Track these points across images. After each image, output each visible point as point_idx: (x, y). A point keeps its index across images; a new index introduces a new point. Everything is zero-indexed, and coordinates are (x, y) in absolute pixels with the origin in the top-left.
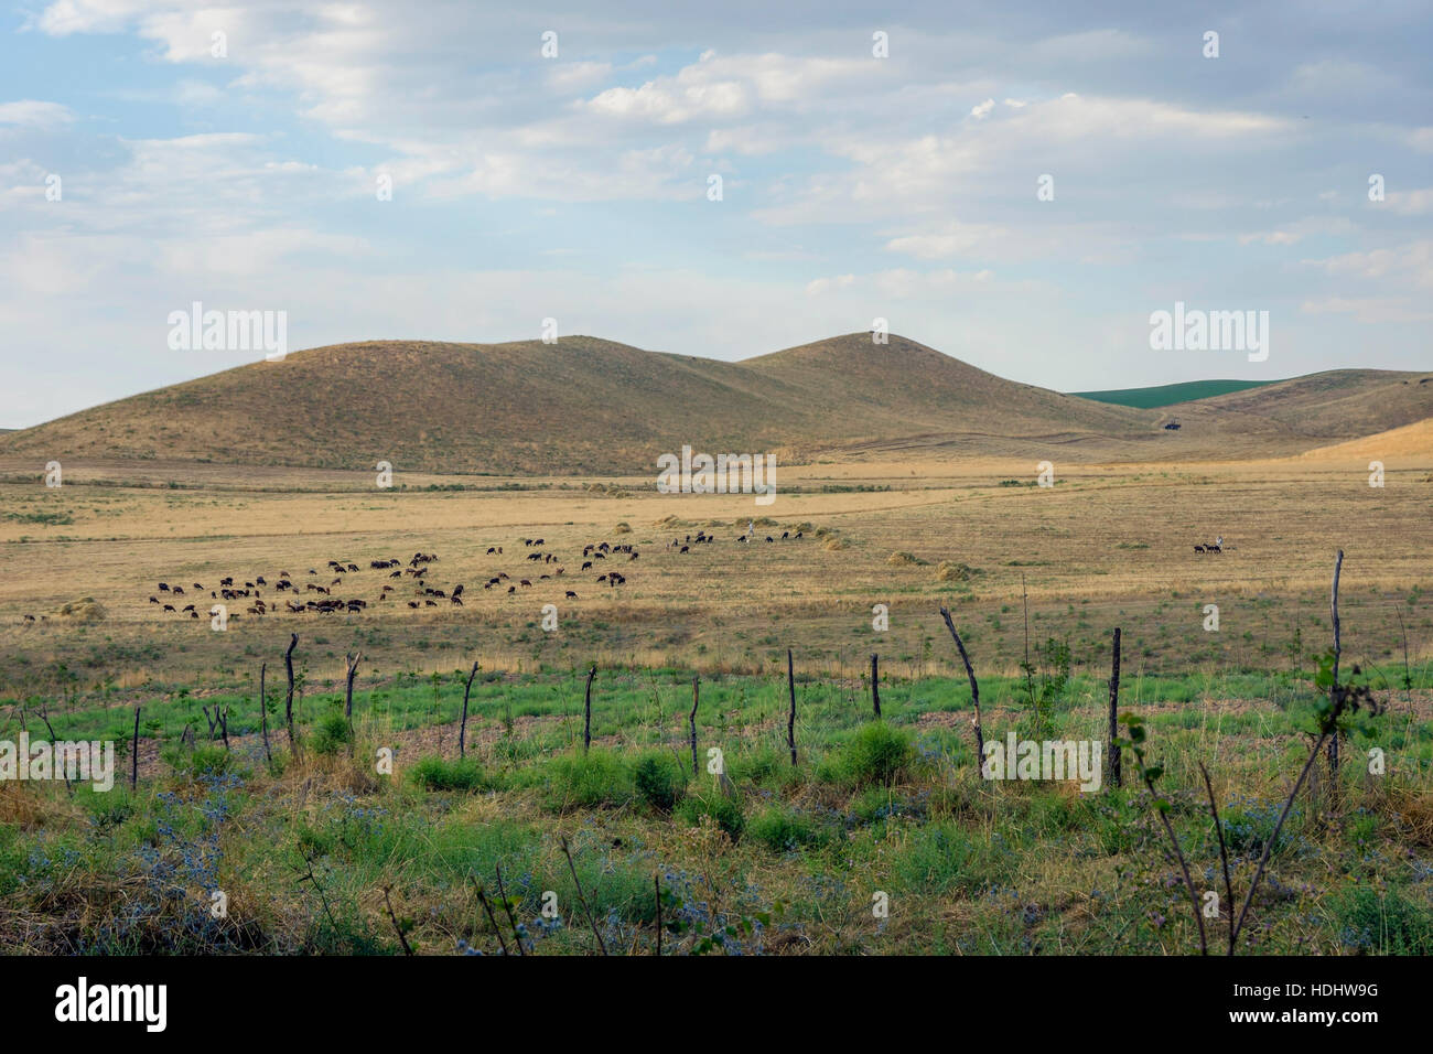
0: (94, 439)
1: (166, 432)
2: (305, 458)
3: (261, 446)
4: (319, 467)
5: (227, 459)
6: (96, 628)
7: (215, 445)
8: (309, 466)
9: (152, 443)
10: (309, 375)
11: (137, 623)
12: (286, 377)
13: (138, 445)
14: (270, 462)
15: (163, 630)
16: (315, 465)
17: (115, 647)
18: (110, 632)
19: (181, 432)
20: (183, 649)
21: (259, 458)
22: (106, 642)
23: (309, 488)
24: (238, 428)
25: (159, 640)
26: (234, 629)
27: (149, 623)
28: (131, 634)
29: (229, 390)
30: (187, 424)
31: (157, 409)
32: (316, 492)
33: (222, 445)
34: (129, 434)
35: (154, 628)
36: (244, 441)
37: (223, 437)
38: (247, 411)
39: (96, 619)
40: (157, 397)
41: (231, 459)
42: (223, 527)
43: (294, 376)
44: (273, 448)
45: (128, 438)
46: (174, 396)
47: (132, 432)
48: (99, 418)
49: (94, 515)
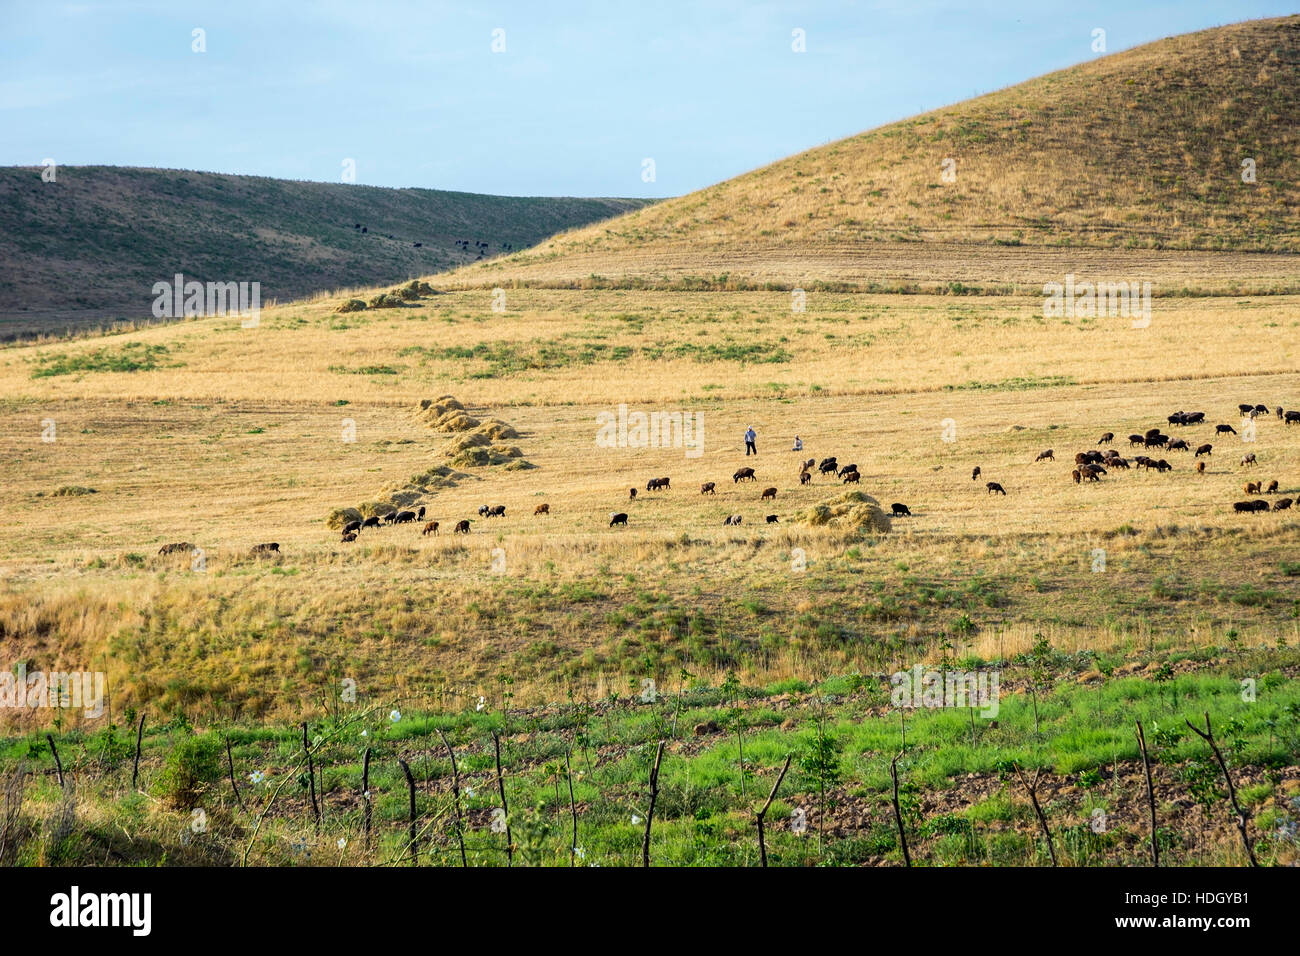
0: (810, 209)
1: (939, 192)
2: (1189, 235)
3: (1109, 214)
4: (1216, 249)
5: (1048, 240)
6: (878, 549)
7: (1026, 214)
8: (1196, 246)
9: (914, 213)
10: (1187, 82)
11: (950, 539)
12: (1146, 88)
13: (888, 218)
14: (1126, 242)
15: (998, 550)
16: (1209, 245)
17: (915, 583)
18: (906, 556)
19: (964, 191)
20: (1044, 588)
21: (1108, 235)
22: (900, 574)
23: (1204, 288)
24: (1066, 182)
25: (993, 570)
26: (1128, 548)
27: (971, 539)
28: (941, 559)
29: (1047, 113)
30: (974, 177)
31: (919, 151)
32: (1216, 295)
33: (1037, 214)
34: (872, 199)
35: (982, 549)
36: (1078, 206)
37: (1040, 200)
38: (1079, 150)
39: (875, 533)
40: (919, 129)
41: (1057, 239)
42: (1059, 363)
43: (1162, 84)
44: (1130, 218)
45: (870, 204)
46: (950, 127)
47: (879, 193)
48: (819, 169)
49: (827, 343)
